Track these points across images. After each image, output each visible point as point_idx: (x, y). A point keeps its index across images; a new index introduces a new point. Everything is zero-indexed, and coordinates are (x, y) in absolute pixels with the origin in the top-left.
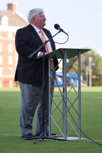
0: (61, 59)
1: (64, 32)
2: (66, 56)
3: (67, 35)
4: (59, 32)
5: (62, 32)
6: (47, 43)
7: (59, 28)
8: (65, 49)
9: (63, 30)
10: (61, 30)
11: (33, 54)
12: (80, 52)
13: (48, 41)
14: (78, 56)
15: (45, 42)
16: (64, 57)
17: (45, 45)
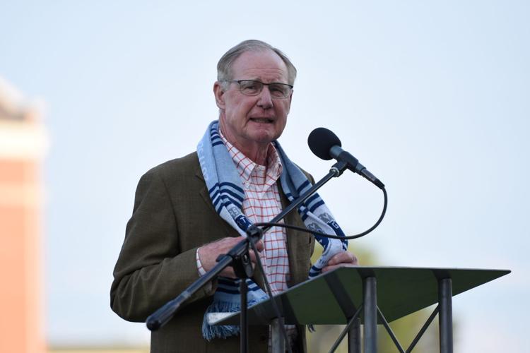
1: (362, 172)
3: (379, 184)
4: (333, 174)
5: (354, 170)
6: (259, 235)
7: (334, 150)
9: (356, 161)
10: (348, 163)
11: (178, 305)
12: (447, 286)
14: (438, 310)
17: (247, 248)
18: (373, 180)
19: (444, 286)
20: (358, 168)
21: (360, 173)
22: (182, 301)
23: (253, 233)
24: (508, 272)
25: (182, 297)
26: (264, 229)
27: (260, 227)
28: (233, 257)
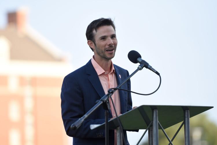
0: (145, 130)
2: (156, 121)
3: (158, 73)
4: (139, 69)
5: (147, 67)
6: (112, 93)
7: (139, 59)
8: (153, 108)
9: (148, 64)
10: (145, 65)
11: (83, 120)
12: (188, 113)
13: (115, 89)
14: (184, 123)
15: (109, 92)
16: (152, 126)
17: (108, 98)
18: (155, 72)
19: (186, 113)
20: (149, 67)
21: (150, 69)
22: (84, 118)
23: (111, 91)
24: (213, 107)
25: (84, 117)
26: (114, 90)
27: (113, 90)
28: (103, 101)
